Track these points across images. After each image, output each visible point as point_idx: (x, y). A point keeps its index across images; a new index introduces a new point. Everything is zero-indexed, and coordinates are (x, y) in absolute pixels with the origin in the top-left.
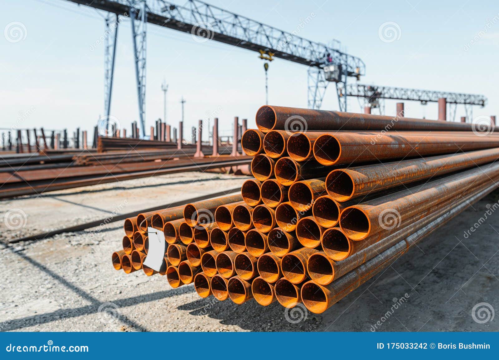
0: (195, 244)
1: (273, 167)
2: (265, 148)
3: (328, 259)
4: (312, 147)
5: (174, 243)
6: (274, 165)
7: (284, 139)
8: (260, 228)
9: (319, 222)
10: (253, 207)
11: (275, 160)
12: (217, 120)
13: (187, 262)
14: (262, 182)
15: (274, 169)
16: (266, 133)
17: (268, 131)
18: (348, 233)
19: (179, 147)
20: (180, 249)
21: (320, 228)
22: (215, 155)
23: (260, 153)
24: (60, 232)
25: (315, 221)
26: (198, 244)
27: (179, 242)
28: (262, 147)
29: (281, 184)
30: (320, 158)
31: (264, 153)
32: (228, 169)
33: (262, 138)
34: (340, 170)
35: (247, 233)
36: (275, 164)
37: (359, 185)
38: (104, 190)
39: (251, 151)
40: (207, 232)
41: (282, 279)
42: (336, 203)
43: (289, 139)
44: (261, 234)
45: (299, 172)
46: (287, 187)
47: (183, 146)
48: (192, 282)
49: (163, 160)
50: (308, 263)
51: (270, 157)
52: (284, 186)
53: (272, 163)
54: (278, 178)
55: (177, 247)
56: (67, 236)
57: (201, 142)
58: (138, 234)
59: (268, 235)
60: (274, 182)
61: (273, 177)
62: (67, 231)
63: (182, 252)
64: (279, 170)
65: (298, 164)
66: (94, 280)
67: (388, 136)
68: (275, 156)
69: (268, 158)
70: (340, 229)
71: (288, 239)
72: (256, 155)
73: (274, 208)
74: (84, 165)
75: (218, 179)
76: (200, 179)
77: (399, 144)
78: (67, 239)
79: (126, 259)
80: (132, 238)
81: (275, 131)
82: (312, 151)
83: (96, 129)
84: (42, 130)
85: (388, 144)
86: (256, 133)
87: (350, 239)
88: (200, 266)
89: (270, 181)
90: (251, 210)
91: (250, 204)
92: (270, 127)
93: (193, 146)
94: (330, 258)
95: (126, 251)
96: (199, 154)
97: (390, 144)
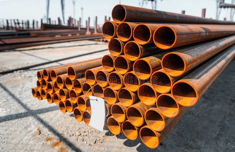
0: (74, 90)
1: (123, 48)
2: (118, 34)
3: (161, 115)
4: (152, 35)
5: (63, 88)
6: (123, 46)
7: (131, 28)
8: (113, 86)
9: (155, 89)
10: (110, 72)
11: (125, 43)
12: (96, 17)
13: (69, 99)
14: (115, 57)
15: (124, 48)
16: (119, 24)
17: (120, 22)
18: (177, 99)
19: (79, 29)
20: (66, 92)
21: (155, 93)
22: (96, 33)
23: (114, 37)
24: (17, 70)
25: (152, 87)
26: (76, 90)
27: (65, 87)
28: (116, 33)
29: (128, 60)
30: (158, 43)
31: (117, 37)
32: (102, 40)
33: (116, 27)
34: (174, 53)
35: (105, 88)
36: (125, 45)
37: (188, 65)
38: (43, 48)
39: (108, 36)
40: (81, 84)
41: (127, 121)
42: (169, 77)
43: (135, 29)
44: (114, 90)
45: (141, 51)
46: (133, 62)
47: (81, 29)
48: (73, 111)
49: (72, 35)
50: (145, 115)
51: (121, 41)
52: (130, 61)
53: (122, 45)
54: (126, 55)
55: (64, 91)
56: (20, 72)
57: (89, 27)
58: (44, 80)
59: (119, 91)
60: (124, 58)
61: (123, 54)
62: (20, 69)
63: (67, 93)
64: (127, 49)
65: (141, 46)
66: (29, 97)
67: (202, 28)
68: (125, 40)
69: (120, 41)
70: (171, 95)
71: (132, 96)
72: (111, 39)
73: (123, 75)
74: (35, 37)
75: (96, 44)
76: (88, 44)
77: (206, 33)
78: (20, 74)
79: (38, 93)
80: (41, 82)
81: (125, 22)
82: (152, 38)
83: (42, 20)
84: (18, 20)
85: (201, 33)
86: (112, 24)
87: (178, 104)
88: (76, 103)
89: (120, 57)
90: (108, 74)
91: (107, 70)
92: (121, 20)
93: (86, 29)
94: (162, 114)
95: (39, 88)
96: (88, 33)
97: (202, 33)
